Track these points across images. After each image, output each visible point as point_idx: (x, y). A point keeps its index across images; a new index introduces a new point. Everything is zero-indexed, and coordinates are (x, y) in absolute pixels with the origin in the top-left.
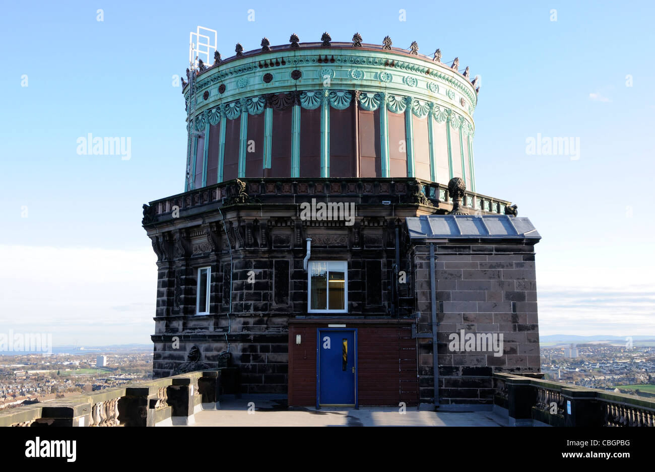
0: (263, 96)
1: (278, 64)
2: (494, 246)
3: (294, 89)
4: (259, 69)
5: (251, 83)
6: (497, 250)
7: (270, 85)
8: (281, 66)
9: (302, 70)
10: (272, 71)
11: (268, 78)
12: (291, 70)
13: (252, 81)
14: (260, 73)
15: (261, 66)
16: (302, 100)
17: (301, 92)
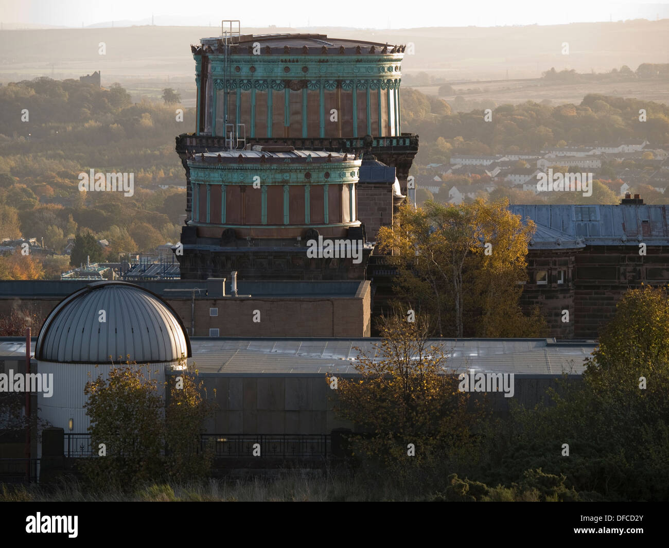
0: (284, 81)
1: (293, 61)
2: (373, 185)
3: (304, 79)
4: (280, 63)
5: (276, 71)
6: (375, 187)
7: (288, 74)
8: (296, 63)
9: (309, 66)
10: (289, 65)
11: (287, 69)
12: (302, 66)
13: (276, 70)
14: (282, 66)
15: (282, 61)
16: (309, 85)
17: (308, 81)
